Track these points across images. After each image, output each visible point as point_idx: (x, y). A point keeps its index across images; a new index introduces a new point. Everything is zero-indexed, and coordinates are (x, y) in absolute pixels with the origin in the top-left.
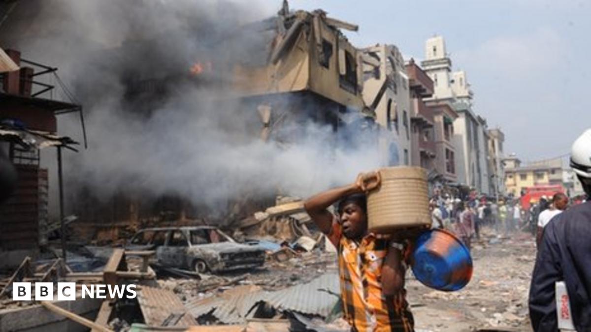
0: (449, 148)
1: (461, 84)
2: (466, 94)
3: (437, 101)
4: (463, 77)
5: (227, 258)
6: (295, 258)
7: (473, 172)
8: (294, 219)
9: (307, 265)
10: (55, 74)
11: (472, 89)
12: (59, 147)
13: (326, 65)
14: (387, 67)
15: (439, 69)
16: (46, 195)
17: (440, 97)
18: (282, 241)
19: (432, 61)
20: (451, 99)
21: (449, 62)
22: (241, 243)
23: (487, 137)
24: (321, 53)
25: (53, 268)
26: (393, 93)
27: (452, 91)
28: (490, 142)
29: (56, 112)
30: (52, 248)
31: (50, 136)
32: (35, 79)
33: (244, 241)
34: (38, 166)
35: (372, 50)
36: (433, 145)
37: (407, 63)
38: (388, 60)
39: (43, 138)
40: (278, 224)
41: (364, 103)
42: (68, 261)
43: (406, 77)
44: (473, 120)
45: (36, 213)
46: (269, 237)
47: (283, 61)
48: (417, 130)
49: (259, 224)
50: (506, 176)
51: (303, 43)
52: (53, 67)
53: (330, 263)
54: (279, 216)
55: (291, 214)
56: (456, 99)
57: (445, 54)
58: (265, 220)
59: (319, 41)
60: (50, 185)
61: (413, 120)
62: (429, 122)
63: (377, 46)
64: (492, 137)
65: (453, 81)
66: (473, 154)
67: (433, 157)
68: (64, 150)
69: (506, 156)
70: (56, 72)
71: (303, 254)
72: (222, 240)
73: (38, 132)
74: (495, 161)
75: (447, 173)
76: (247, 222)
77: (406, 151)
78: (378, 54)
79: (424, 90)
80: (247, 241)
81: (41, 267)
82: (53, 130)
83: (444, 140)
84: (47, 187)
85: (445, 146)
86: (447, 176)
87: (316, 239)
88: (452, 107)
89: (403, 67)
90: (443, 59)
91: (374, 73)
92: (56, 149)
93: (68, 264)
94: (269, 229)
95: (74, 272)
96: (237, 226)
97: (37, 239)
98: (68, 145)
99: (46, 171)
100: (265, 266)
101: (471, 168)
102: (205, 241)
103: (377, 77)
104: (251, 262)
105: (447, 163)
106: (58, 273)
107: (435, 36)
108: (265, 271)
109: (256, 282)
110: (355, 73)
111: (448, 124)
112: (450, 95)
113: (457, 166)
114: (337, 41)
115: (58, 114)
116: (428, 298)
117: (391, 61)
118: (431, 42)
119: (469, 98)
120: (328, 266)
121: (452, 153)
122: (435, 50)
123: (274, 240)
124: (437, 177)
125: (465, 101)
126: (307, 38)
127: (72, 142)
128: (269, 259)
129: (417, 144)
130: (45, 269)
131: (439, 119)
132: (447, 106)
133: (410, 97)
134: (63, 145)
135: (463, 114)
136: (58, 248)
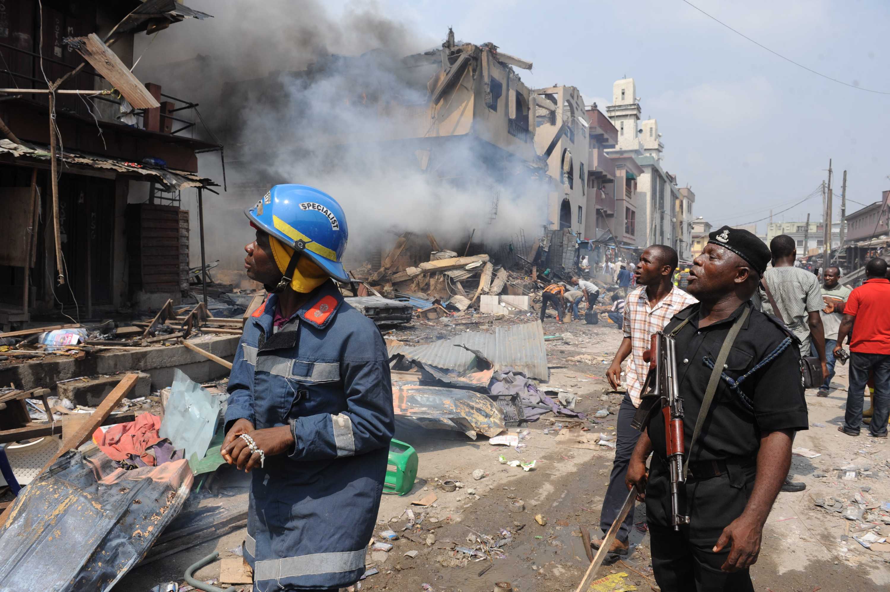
0: (630, 207)
1: (651, 135)
2: (656, 147)
3: (621, 152)
4: (654, 127)
5: (372, 312)
6: (446, 317)
7: (655, 235)
8: (448, 276)
9: (456, 325)
10: (196, 110)
11: (662, 140)
12: (199, 188)
13: (493, 107)
14: (564, 111)
15: (626, 116)
16: (188, 238)
17: (624, 148)
18: (433, 300)
19: (620, 106)
20: (636, 152)
21: (639, 109)
22: (391, 299)
23: (674, 196)
24: (489, 93)
25: (194, 311)
26: (569, 141)
27: (640, 143)
28: (678, 202)
29: (197, 151)
30: (194, 293)
31: (190, 177)
32: (175, 115)
33: (393, 297)
34: (179, 207)
35: (549, 92)
36: (612, 202)
37: (589, 108)
38: (566, 104)
39: (183, 179)
40: (432, 281)
41: (536, 152)
42: (209, 307)
43: (586, 125)
44: (661, 176)
45: (177, 257)
46: (421, 294)
47: (446, 100)
48: (595, 185)
49: (412, 279)
50: (693, 241)
51: (468, 81)
52: (194, 103)
53: (482, 324)
54: (433, 273)
55: (446, 271)
56: (642, 151)
57: (635, 99)
58: (417, 276)
59: (486, 79)
60: (190, 227)
61: (591, 174)
62: (609, 176)
63: (555, 86)
64: (681, 197)
65: (641, 131)
66: (657, 216)
67: (611, 216)
68: (205, 192)
69: (694, 219)
70: (197, 107)
71: (456, 314)
72: (370, 294)
73: (178, 172)
74: (681, 222)
75: (625, 235)
76: (398, 277)
77: (580, 208)
78: (555, 96)
79: (607, 140)
80: (396, 297)
81: (183, 310)
82: (194, 169)
83: (625, 197)
84: (188, 230)
85: (625, 204)
86: (625, 237)
87: (471, 299)
88: (637, 161)
89: (584, 113)
90: (631, 105)
91: (549, 118)
92: (196, 190)
93: (209, 310)
94: (422, 286)
95: (215, 316)
96: (388, 281)
97: (178, 283)
98: (209, 187)
99: (187, 213)
100: (412, 324)
101: (654, 231)
102: (352, 294)
103: (553, 122)
104: (397, 318)
105: (626, 224)
106: (199, 317)
107: (625, 77)
108: (412, 328)
109: (400, 339)
110: (526, 118)
111: (631, 180)
112: (636, 147)
113: (637, 227)
114: (508, 78)
115: (198, 153)
116: (572, 361)
117: (570, 105)
118: (621, 84)
119: (658, 150)
120: (481, 327)
121: (633, 213)
122: (623, 93)
123: (426, 297)
124: (611, 239)
125: (654, 155)
126: (473, 76)
127: (213, 184)
128: (418, 317)
129: (594, 200)
130: (186, 312)
131: (621, 174)
132: (631, 159)
133: (590, 148)
134: (204, 187)
135: (650, 170)
136: (201, 294)
